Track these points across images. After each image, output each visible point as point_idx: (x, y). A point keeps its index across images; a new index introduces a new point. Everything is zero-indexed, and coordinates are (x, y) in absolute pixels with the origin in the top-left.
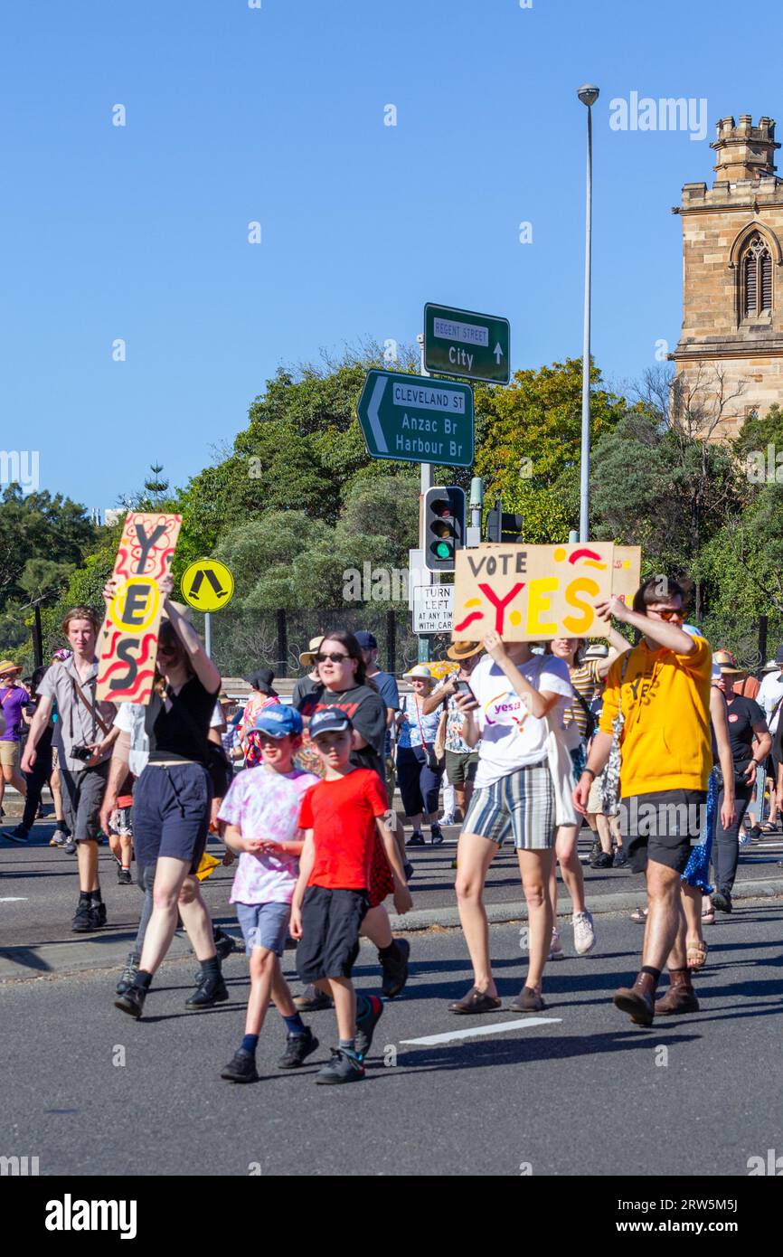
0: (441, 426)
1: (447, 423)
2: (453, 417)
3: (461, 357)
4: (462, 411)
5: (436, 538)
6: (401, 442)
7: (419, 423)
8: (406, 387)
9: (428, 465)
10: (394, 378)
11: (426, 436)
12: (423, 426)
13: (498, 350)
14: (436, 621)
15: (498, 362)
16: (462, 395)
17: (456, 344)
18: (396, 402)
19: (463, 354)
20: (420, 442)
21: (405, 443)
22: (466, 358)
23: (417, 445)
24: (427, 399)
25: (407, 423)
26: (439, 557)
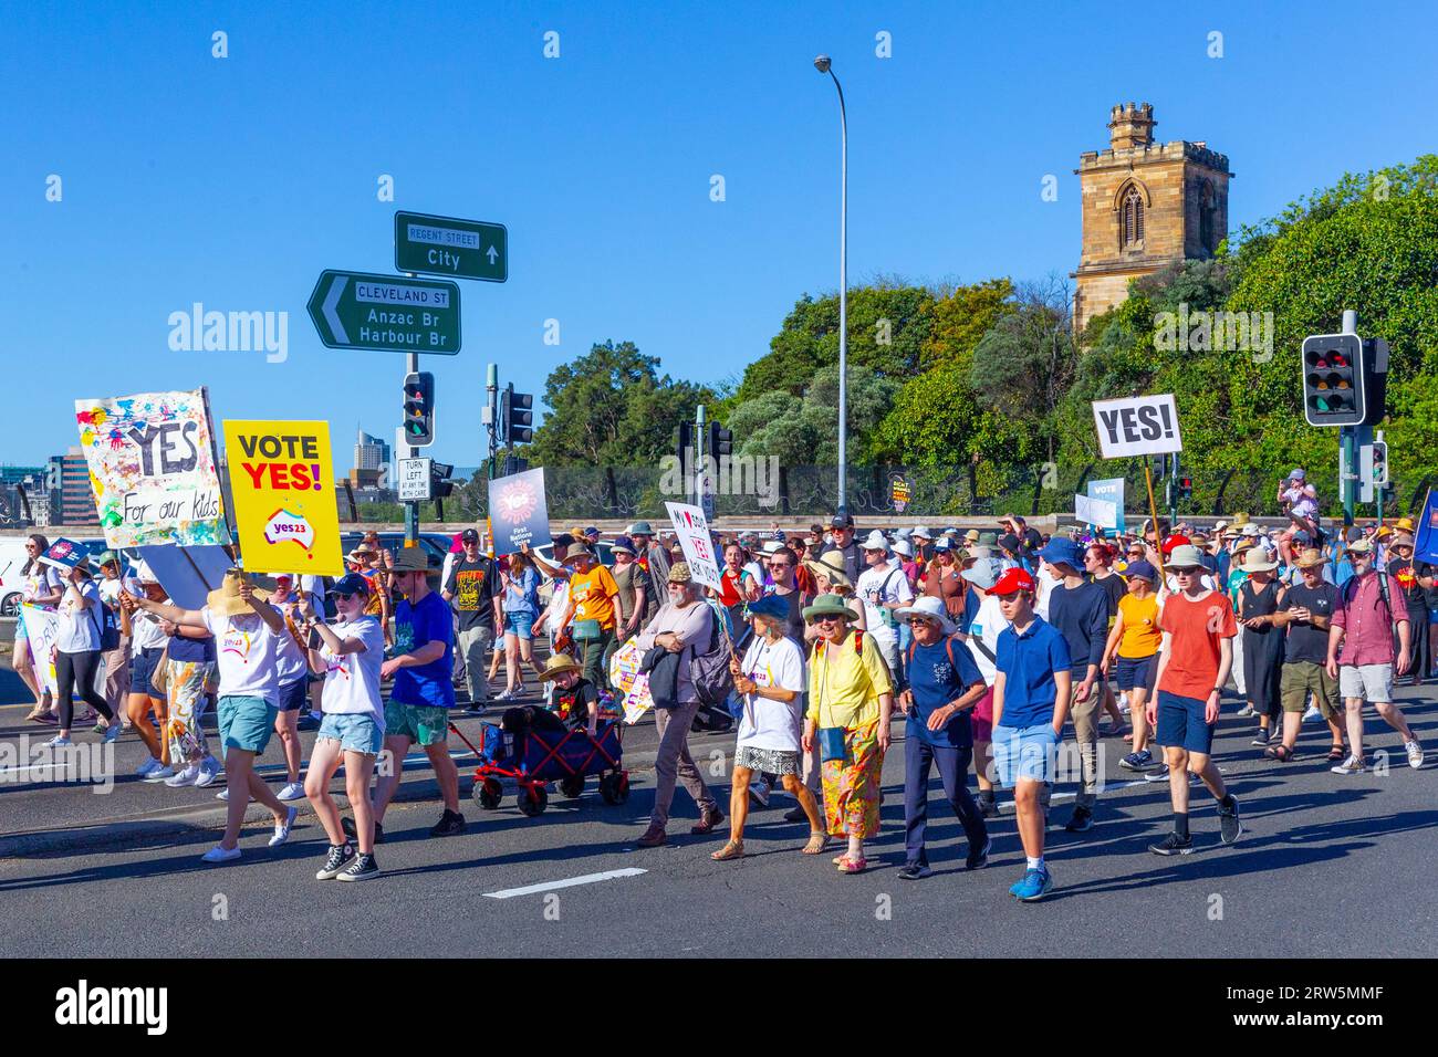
0: (418, 319)
1: (427, 316)
2: (434, 311)
3: (444, 259)
4: (446, 305)
5: (411, 418)
6: (367, 334)
7: (389, 318)
8: (372, 286)
9: (411, 355)
10: (353, 278)
11: (397, 328)
12: (396, 319)
13: (492, 252)
14: (413, 490)
15: (492, 262)
16: (446, 292)
17: (437, 247)
18: (359, 298)
19: (447, 256)
20: (391, 334)
21: (371, 336)
22: (450, 260)
23: (387, 337)
24: (401, 296)
25: (375, 317)
26: (414, 434)
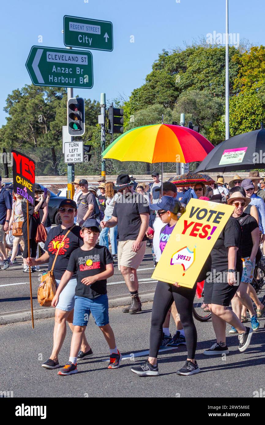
0: (74, 71)
1: (78, 69)
2: (81, 66)
3: (85, 39)
4: (86, 63)
5: (72, 121)
6: (52, 78)
7: (62, 70)
8: (54, 54)
9: (70, 88)
10: (46, 50)
11: (65, 75)
12: (64, 71)
13: (106, 36)
14: (73, 158)
15: (106, 41)
16: (86, 56)
17: (82, 34)
18: (48, 60)
19: (87, 38)
20: (63, 78)
21: (54, 79)
22: (88, 40)
23: (61, 80)
24: (66, 59)
25: (55, 70)
26: (74, 129)
